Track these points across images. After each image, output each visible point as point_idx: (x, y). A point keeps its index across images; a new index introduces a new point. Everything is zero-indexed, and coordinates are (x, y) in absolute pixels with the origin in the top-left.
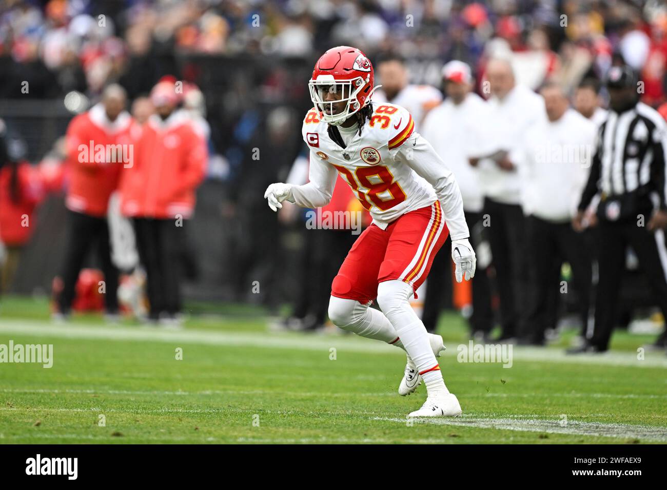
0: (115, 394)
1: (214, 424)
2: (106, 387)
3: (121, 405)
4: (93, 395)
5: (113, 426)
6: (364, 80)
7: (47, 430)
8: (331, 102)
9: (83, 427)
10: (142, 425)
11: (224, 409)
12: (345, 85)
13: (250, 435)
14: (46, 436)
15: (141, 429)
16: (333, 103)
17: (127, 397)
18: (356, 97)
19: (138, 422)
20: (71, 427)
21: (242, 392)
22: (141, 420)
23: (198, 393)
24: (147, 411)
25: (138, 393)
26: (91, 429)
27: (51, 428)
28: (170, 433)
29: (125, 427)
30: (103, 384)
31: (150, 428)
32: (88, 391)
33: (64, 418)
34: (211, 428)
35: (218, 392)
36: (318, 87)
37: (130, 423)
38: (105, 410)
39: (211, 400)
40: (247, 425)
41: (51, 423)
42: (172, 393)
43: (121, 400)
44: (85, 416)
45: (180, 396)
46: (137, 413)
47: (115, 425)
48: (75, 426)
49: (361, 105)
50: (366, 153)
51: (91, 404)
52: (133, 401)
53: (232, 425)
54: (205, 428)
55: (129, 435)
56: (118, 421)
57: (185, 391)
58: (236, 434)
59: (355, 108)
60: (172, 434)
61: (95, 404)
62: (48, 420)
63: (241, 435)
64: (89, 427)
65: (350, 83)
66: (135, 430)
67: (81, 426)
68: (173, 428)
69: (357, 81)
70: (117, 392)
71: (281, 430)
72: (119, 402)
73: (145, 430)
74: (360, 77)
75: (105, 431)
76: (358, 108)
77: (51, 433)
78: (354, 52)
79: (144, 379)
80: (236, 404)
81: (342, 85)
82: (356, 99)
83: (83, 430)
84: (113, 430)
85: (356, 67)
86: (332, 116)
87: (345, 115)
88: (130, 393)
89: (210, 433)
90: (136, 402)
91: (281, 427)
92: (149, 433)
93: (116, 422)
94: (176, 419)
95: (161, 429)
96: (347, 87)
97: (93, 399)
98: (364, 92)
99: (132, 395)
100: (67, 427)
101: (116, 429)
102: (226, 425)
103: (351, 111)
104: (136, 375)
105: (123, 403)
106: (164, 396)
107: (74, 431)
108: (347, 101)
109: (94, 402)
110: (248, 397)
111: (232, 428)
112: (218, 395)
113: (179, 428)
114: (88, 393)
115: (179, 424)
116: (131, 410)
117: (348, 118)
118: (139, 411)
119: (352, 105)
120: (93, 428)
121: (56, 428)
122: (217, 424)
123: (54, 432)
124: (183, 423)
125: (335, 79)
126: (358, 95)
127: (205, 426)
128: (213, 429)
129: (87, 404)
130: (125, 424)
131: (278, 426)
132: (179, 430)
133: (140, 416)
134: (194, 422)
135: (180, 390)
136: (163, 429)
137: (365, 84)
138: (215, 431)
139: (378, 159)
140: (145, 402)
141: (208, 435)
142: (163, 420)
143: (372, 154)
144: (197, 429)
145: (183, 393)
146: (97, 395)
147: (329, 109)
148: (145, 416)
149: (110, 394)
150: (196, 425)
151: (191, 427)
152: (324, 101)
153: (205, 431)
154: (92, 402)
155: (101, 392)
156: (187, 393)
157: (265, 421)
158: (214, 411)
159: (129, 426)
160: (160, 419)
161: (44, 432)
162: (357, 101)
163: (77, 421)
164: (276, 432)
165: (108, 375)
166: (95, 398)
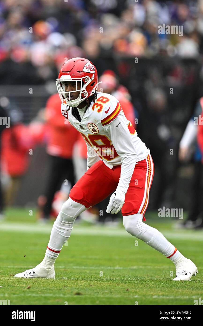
0: (77, 269)
1: (138, 287)
2: (72, 265)
3: (81, 275)
4: (63, 269)
5: (75, 289)
6: (91, 78)
7: (35, 291)
8: (69, 92)
9: (57, 289)
10: (94, 288)
11: (145, 277)
12: (78, 81)
13: (161, 294)
14: (34, 295)
15: (94, 290)
16: (70, 93)
17: (85, 271)
18: (85, 89)
19: (91, 286)
20: (50, 289)
21: (156, 267)
22: (93, 285)
23: (129, 268)
24: (97, 279)
25: (92, 268)
26: (62, 291)
27: (37, 290)
28: (111, 293)
29: (83, 289)
30: (69, 262)
31: (99, 290)
32: (60, 267)
33: (45, 284)
34: (137, 290)
35: (141, 267)
36: (62, 83)
37: (86, 287)
38: (71, 279)
39: (137, 272)
40: (159, 288)
41: (37, 287)
42: (112, 268)
43: (81, 273)
44: (58, 282)
45: (117, 270)
46: (91, 281)
47: (77, 288)
48: (52, 289)
49: (89, 94)
50: (91, 126)
51: (62, 275)
52: (88, 273)
53: (150, 288)
54: (133, 289)
55: (85, 294)
56: (79, 285)
57: (121, 267)
58: (152, 293)
59: (85, 96)
60: (112, 294)
61: (64, 275)
62: (35, 285)
63: (155, 293)
64: (61, 290)
65: (81, 80)
66: (89, 291)
67: (56, 289)
68: (113, 290)
69: (86, 79)
70: (78, 267)
71: (180, 290)
72: (80, 273)
73: (96, 291)
74: (88, 76)
75: (71, 292)
76: (87, 96)
77: (37, 293)
78: (84, 61)
79: (95, 259)
80: (152, 274)
81: (76, 81)
82: (86, 90)
83: (57, 291)
84: (76, 291)
85: (85, 70)
86: (70, 101)
87: (79, 101)
88: (86, 268)
89: (136, 293)
90: (90, 274)
91: (180, 289)
92: (98, 293)
93: (78, 286)
94: (115, 285)
95: (105, 290)
96: (79, 82)
97: (63, 272)
98: (91, 85)
99: (87, 269)
100: (47, 289)
101: (78, 290)
102: (146, 288)
103: (82, 97)
104: (90, 257)
105: (82, 274)
106: (108, 270)
107: (51, 292)
108: (80, 91)
109: (64, 274)
110: (160, 270)
111: (150, 289)
112: (141, 269)
113: (116, 289)
114: (60, 268)
115: (116, 287)
116: (87, 279)
117: (81, 102)
118: (92, 279)
119: (83, 94)
120: (63, 290)
121: (40, 290)
122: (140, 287)
123: (39, 292)
124: (119, 286)
125: (72, 77)
126: (86, 88)
127: (133, 288)
128: (138, 290)
129: (59, 275)
130: (83, 287)
131: (178, 288)
132: (117, 291)
133: (92, 282)
134: (126, 286)
135: (118, 266)
136: (107, 290)
137: (91, 81)
138: (139, 291)
139: (97, 130)
140: (96, 273)
141: (135, 294)
142: (106, 285)
143: (94, 128)
144: (127, 290)
145: (119, 268)
146: (66, 269)
147: (68, 97)
148: (95, 282)
149: (74, 269)
150: (127, 288)
151: (124, 289)
152: (66, 92)
153: (133, 291)
154: (63, 274)
155: (69, 267)
156: (122, 268)
157: (170, 285)
158: (138, 279)
159: (86, 288)
160: (105, 284)
161: (33, 292)
162: (86, 91)
163: (53, 286)
164: (177, 292)
165: (73, 257)
166: (65, 271)
